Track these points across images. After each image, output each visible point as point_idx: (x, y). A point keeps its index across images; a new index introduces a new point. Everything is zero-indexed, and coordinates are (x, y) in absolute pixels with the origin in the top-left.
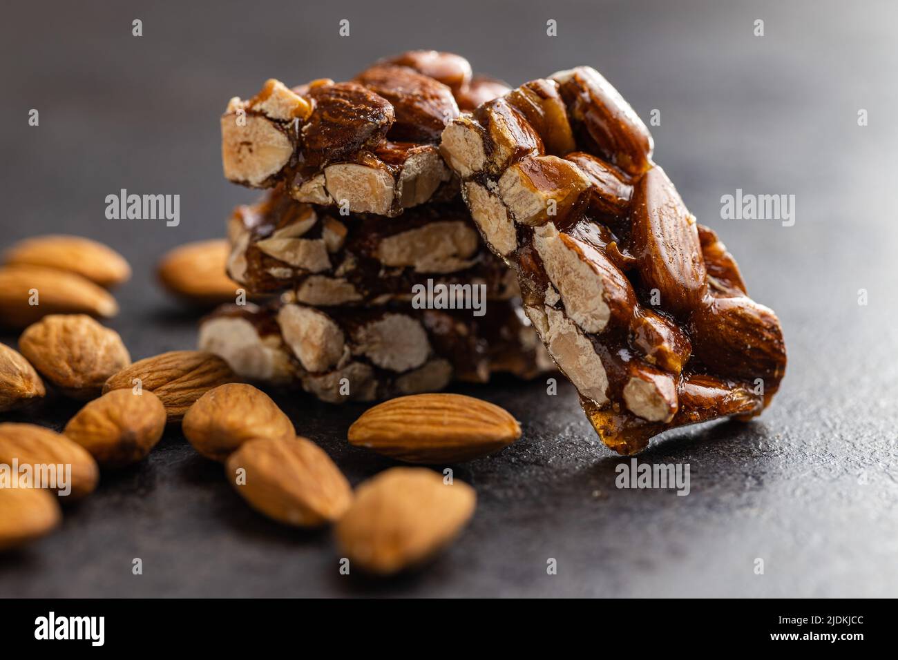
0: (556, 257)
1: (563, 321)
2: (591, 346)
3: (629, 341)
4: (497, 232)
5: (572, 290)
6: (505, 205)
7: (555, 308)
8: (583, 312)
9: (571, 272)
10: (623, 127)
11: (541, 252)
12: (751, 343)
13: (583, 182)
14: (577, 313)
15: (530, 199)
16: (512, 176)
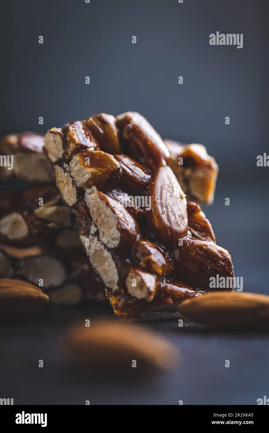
0: (95, 206)
1: (97, 243)
2: (110, 256)
3: (132, 254)
4: (68, 193)
5: (103, 225)
6: (72, 177)
7: (94, 235)
8: (107, 237)
9: (102, 214)
10: (149, 143)
11: (88, 203)
12: (210, 266)
13: (115, 165)
14: (104, 237)
15: (84, 173)
16: (76, 160)
